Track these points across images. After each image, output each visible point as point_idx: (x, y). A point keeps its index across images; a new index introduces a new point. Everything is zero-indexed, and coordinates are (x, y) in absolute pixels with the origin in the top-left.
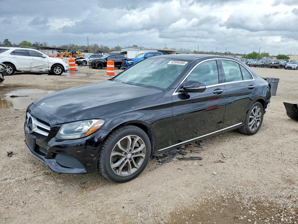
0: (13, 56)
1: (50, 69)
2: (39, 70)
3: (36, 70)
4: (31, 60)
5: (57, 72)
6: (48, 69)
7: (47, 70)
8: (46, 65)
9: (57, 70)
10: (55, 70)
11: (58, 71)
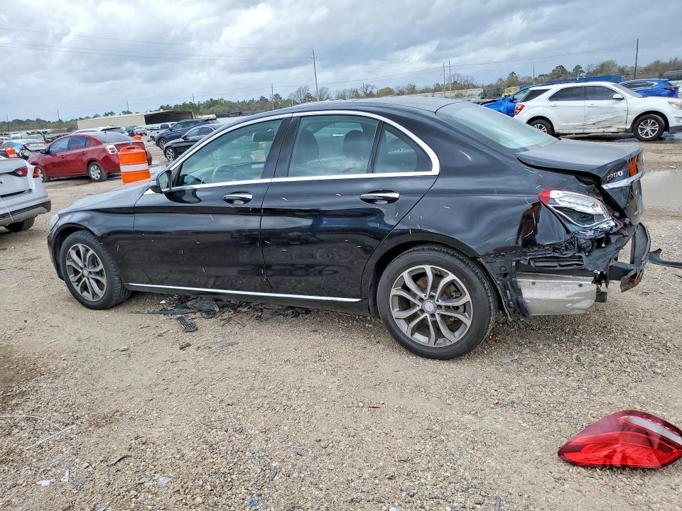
0: (553, 103)
1: (628, 127)
2: (601, 130)
3: (596, 131)
4: (587, 109)
5: (647, 134)
6: (624, 127)
7: (621, 130)
8: (621, 117)
9: (648, 129)
10: (642, 130)
11: (650, 132)
